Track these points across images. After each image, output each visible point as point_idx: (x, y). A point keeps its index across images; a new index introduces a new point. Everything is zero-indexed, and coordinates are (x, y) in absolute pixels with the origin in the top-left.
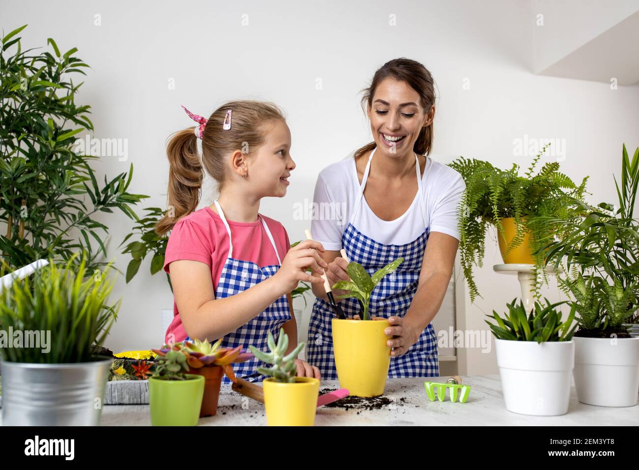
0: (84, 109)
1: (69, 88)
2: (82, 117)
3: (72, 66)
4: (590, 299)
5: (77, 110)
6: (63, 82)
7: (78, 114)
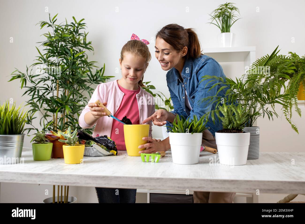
0: (90, 43)
1: (83, 36)
2: (90, 46)
3: (81, 27)
4: (227, 115)
5: (87, 44)
6: (80, 33)
7: (88, 45)
